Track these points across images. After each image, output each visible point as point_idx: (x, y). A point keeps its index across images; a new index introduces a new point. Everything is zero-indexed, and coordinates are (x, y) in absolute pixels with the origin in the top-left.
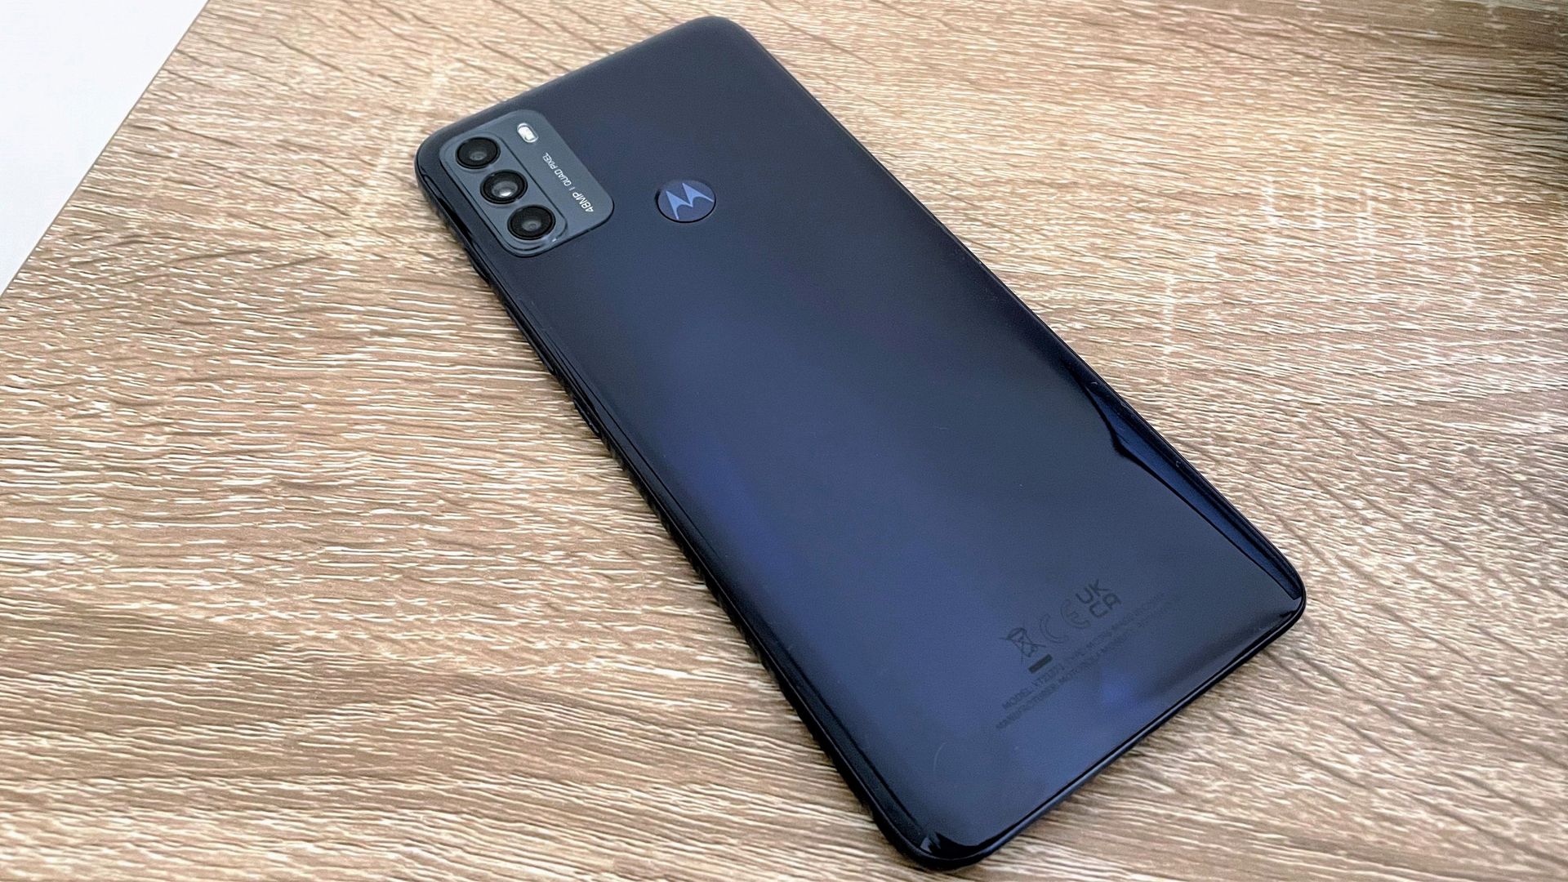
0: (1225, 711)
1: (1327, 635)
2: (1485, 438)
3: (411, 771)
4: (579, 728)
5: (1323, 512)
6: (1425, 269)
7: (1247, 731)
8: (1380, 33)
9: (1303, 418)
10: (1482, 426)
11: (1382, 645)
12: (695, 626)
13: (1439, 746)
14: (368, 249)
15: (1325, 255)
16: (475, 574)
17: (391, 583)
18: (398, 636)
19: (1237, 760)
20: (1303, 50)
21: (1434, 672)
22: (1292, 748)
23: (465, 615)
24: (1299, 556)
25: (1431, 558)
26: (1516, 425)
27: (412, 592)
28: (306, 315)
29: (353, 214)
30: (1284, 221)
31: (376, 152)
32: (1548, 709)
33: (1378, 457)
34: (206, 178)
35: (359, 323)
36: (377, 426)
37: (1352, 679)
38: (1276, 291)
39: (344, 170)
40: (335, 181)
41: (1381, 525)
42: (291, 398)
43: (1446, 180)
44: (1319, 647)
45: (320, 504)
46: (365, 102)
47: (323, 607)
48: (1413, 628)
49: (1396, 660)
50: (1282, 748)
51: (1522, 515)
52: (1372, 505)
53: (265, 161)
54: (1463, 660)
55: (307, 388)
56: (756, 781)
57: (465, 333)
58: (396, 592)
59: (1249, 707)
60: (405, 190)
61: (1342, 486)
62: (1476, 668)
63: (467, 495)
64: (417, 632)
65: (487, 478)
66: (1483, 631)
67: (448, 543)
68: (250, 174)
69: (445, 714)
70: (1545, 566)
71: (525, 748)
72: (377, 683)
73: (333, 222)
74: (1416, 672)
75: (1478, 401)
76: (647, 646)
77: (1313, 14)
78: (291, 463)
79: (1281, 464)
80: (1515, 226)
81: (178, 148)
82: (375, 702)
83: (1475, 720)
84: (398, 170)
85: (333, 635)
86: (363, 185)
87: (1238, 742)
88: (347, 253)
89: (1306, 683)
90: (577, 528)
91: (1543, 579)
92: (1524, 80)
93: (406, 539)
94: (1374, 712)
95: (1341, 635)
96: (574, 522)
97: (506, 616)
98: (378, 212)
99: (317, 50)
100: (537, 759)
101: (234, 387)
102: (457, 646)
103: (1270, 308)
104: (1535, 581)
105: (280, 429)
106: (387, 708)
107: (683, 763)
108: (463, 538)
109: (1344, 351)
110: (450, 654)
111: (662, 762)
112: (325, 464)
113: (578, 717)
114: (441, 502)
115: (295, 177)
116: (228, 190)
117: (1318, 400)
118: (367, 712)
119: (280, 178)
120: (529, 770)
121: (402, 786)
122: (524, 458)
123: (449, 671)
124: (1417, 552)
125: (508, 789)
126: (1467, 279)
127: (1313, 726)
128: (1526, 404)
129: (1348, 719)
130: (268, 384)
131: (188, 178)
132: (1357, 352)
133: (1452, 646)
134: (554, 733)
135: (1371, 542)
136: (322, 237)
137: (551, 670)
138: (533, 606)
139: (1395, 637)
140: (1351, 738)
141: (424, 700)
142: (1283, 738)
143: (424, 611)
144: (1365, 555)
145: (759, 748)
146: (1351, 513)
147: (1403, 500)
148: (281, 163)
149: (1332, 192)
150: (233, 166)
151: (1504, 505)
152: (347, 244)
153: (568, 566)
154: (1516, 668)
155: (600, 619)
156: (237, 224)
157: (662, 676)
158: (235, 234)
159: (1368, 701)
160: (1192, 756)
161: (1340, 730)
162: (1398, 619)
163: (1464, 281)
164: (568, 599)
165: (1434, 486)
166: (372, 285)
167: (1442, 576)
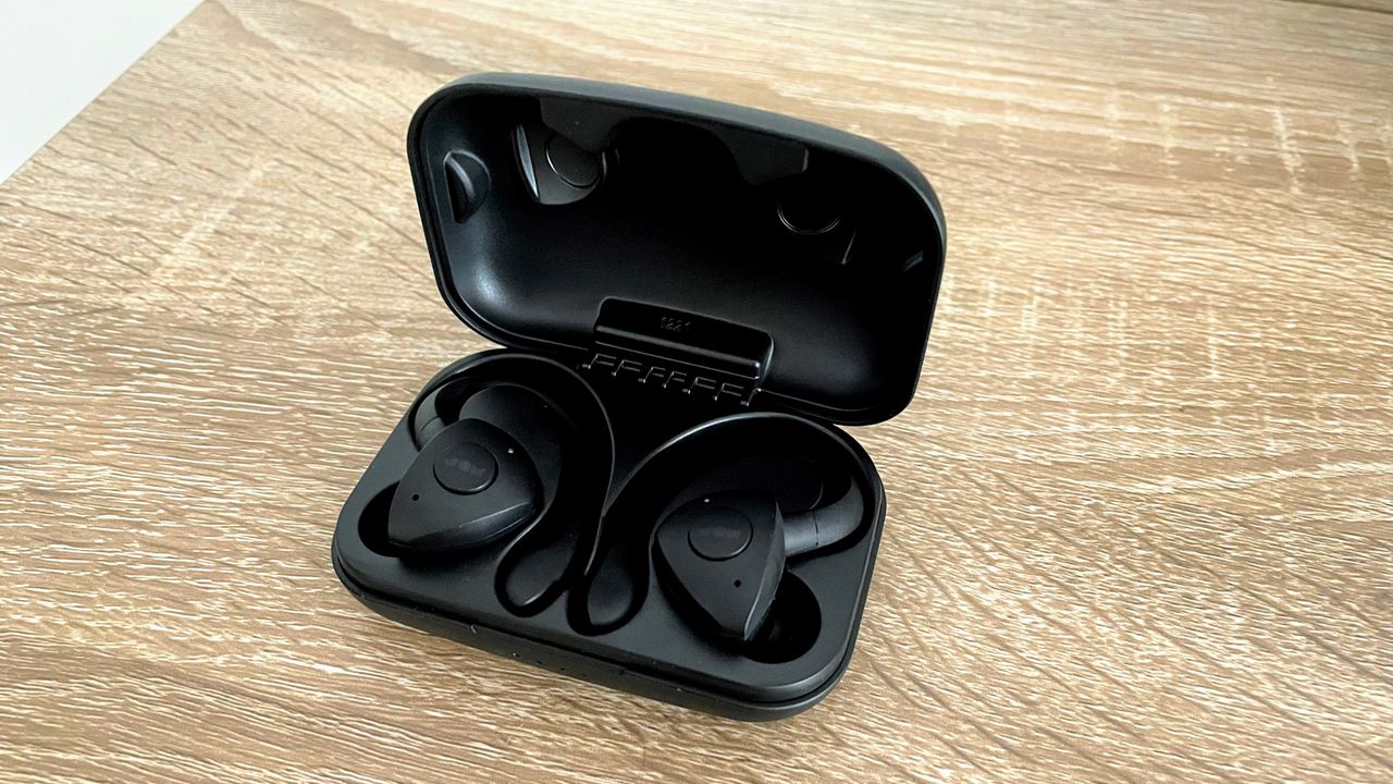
0: (831, 724)
1: (939, 660)
2: (1111, 495)
3: (71, 742)
4: (234, 713)
5: (953, 553)
6: (1077, 353)
7: (849, 743)
8: (1067, 165)
9: (947, 471)
10: (1111, 485)
11: (988, 671)
12: (359, 628)
13: (1029, 766)
14: (157, 303)
15: (990, 338)
16: (173, 573)
17: (99, 578)
18: (92, 624)
19: (835, 769)
20: (998, 176)
21: (1033, 698)
22: (889, 761)
23: (156, 608)
24: (924, 589)
25: (1047, 597)
26: (1142, 485)
27: (115, 587)
28: (90, 353)
29: (153, 275)
30: (958, 309)
31: (186, 228)
32: (1139, 738)
33: (1011, 507)
34: (39, 243)
35: (134, 361)
36: (124, 446)
37: (956, 702)
38: (941, 365)
39: (155, 241)
40: (146, 249)
41: (1003, 565)
42: (56, 420)
43: (1106, 281)
44: (930, 671)
45: (57, 509)
46: (189, 189)
47: (34, 595)
48: (1021, 658)
49: (1000, 685)
50: (879, 760)
51: (1137, 563)
52: (998, 548)
53: (92, 232)
54: (1063, 688)
55: (73, 412)
56: (382, 768)
57: (221, 373)
58: (99, 586)
59: (855, 721)
60: (204, 258)
61: (973, 530)
62: (1075, 697)
63: (185, 507)
64: (110, 621)
65: (208, 493)
66: (1085, 662)
67: (158, 546)
68: (76, 241)
69: (115, 694)
70: (1152, 609)
71: (178, 728)
72: (63, 664)
73: (135, 280)
74: (1016, 697)
75: (1109, 464)
76: (312, 644)
77: (1011, 149)
78: (41, 473)
79: (921, 509)
80: (1165, 321)
81: (23, 219)
82: (57, 680)
83: (1066, 744)
84: (201, 242)
85: (36, 620)
86: (168, 252)
87: (839, 753)
88: (139, 306)
89: (913, 702)
90: (276, 538)
91: (1149, 620)
92: (1189, 204)
93: (121, 541)
94: (972, 731)
95: (952, 660)
96: (274, 534)
97: (194, 612)
98: (175, 274)
99: (160, 149)
100: (187, 738)
101: (12, 409)
102: (141, 635)
103: (933, 379)
104: (1141, 622)
105: (40, 445)
106: (65, 685)
107: (319, 748)
108: (174, 543)
109: (994, 417)
110: (133, 642)
111: (300, 746)
112: (70, 475)
113: (233, 704)
114: (161, 511)
115: (112, 245)
116: (54, 253)
117: (963, 457)
118: (45, 688)
119: (100, 244)
120: (176, 747)
121: (60, 755)
122: (245, 477)
123: (130, 656)
124: (1034, 590)
125: (154, 763)
126: (1113, 362)
127: (913, 741)
128: (1154, 468)
129: (946, 737)
130: (41, 408)
131: (24, 243)
132: (1004, 418)
133: (1054, 675)
134: (208, 716)
135: (992, 580)
136: (121, 292)
137: (219, 661)
138: (218, 604)
139: (1003, 665)
140: (946, 754)
141: (100, 681)
142: (883, 751)
143: (120, 603)
144: (985, 591)
145: (393, 738)
146: (978, 554)
147: (1028, 545)
148: (104, 234)
149: (1006, 288)
150: (63, 234)
151: (1120, 553)
152: (140, 298)
153: (259, 570)
154: (1113, 699)
155: (275, 618)
156: (54, 280)
157: (319, 671)
158: (49, 287)
159: (967, 721)
160: (794, 763)
161: (937, 745)
162: (1007, 649)
163: (1110, 363)
164: (251, 599)
165: (1057, 534)
166: (153, 331)
167: (1053, 613)
